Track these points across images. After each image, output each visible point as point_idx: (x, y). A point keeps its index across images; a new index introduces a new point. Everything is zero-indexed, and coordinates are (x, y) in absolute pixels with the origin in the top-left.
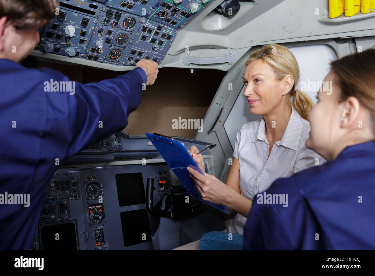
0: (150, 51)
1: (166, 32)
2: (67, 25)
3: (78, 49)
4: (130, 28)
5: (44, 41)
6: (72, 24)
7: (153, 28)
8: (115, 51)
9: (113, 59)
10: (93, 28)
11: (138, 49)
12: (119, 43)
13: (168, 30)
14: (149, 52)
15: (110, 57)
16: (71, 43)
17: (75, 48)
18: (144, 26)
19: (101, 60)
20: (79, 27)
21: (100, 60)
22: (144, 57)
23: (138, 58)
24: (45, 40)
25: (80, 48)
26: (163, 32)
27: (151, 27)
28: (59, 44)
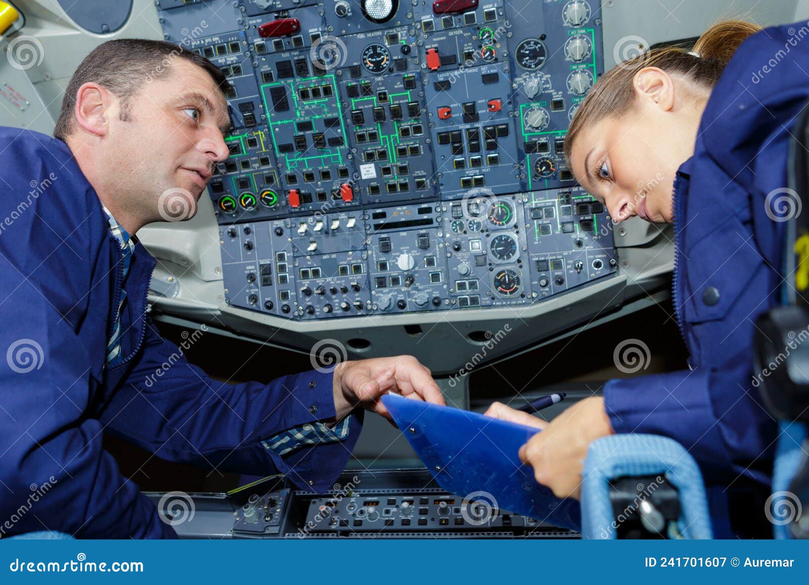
0: (574, 250)
1: (582, 199)
2: (399, 256)
3: (434, 292)
4: (507, 223)
5: (376, 295)
6: (404, 251)
7: (551, 204)
8: (504, 276)
9: (508, 293)
10: (441, 245)
11: (547, 255)
12: (501, 257)
13: (582, 194)
14: (573, 253)
15: (501, 292)
16: (417, 284)
17: (427, 292)
18: (531, 207)
19: (486, 301)
20: (418, 252)
21: (484, 302)
22: (568, 267)
23: (556, 274)
24: (377, 292)
25: (435, 289)
26: (575, 201)
27: (545, 203)
28: (400, 292)
